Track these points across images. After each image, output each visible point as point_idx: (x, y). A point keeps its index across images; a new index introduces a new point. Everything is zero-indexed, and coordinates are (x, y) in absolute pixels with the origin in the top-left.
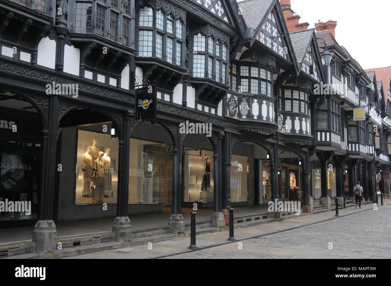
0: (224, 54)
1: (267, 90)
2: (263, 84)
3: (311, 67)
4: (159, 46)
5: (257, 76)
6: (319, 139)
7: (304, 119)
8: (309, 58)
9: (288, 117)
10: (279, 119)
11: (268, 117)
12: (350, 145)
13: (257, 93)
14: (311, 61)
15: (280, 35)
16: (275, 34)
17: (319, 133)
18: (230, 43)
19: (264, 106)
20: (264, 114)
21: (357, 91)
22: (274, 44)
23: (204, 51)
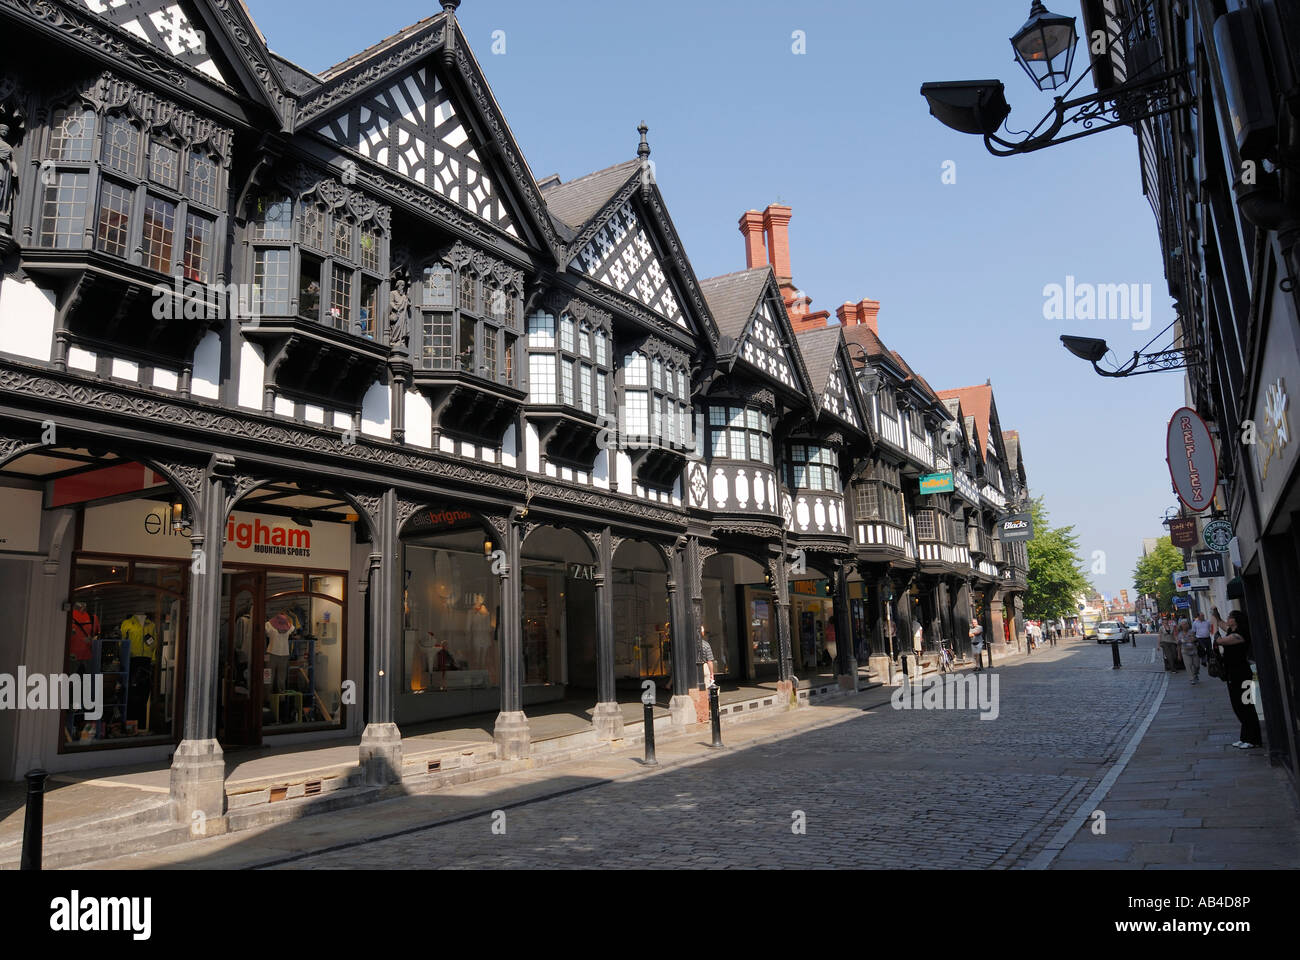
0: (681, 388)
1: (762, 449)
2: (754, 439)
3: (841, 400)
4: (568, 383)
5: (742, 425)
6: (862, 541)
7: (832, 502)
8: (836, 382)
9: (802, 500)
10: (785, 504)
11: (766, 503)
12: (921, 547)
13: (743, 458)
14: (839, 388)
15: (782, 343)
16: (770, 343)
17: (861, 528)
18: (690, 365)
19: (758, 482)
20: (759, 498)
21: (929, 440)
22: (770, 360)
23: (645, 384)
